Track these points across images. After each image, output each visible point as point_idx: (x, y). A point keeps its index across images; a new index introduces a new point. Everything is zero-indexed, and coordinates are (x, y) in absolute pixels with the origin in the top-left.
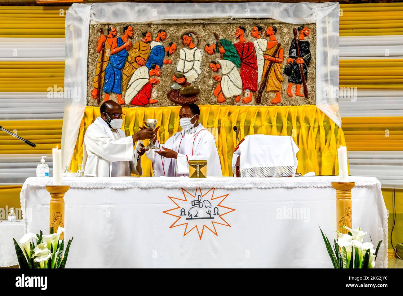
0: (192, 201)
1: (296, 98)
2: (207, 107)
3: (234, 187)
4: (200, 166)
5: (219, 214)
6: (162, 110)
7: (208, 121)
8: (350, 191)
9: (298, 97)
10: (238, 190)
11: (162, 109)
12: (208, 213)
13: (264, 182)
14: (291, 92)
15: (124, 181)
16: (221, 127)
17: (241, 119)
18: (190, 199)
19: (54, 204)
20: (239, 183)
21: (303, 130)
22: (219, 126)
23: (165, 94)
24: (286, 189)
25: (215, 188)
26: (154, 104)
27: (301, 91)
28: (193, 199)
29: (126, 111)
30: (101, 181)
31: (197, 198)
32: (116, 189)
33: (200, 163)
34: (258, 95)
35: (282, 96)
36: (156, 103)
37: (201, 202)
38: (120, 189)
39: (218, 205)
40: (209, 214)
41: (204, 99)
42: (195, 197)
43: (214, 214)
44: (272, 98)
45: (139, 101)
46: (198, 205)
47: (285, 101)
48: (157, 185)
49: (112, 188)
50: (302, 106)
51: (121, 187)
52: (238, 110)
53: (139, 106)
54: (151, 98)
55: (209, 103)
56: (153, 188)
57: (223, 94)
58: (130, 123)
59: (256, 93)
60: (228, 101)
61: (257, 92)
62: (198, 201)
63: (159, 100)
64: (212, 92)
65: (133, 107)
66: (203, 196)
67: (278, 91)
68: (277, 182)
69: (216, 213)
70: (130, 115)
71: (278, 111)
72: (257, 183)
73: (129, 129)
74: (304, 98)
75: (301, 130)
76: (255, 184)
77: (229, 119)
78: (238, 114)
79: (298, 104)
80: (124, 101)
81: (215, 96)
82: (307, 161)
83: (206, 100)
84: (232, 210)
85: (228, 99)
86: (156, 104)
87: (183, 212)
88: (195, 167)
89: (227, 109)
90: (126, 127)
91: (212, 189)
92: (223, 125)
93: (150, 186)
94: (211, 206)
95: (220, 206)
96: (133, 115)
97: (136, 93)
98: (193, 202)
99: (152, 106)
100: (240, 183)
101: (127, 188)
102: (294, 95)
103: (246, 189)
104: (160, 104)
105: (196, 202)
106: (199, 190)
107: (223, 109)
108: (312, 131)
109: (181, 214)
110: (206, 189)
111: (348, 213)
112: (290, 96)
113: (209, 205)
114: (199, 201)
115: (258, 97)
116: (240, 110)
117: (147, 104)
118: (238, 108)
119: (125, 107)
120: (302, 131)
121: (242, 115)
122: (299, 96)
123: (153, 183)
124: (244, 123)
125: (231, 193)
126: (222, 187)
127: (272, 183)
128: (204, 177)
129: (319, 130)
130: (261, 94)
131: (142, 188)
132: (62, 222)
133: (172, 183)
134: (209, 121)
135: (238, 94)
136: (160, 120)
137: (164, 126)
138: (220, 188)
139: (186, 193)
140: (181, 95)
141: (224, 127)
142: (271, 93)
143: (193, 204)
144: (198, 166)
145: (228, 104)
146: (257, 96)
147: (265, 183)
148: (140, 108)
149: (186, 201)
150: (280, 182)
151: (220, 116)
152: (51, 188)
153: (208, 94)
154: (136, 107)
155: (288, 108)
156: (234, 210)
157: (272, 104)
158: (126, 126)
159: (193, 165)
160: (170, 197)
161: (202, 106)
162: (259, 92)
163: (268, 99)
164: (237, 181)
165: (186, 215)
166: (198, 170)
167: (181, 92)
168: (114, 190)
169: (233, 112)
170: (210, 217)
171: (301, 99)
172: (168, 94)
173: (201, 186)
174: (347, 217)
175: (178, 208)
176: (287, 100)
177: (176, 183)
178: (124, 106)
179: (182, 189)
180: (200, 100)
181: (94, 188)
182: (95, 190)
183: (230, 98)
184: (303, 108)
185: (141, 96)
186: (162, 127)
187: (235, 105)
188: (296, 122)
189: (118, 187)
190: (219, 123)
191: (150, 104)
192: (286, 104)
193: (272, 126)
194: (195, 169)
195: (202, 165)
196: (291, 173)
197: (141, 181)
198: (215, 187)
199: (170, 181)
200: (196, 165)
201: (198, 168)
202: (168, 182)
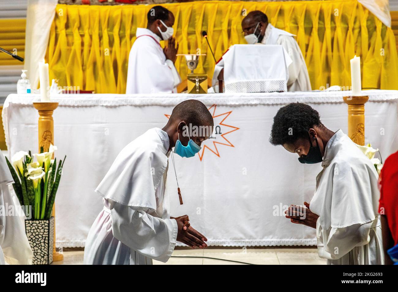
2: (214, 4)
3: (237, 103)
4: (199, 80)
5: (221, 133)
7: (215, 22)
8: (363, 105)
10: (242, 107)
13: (271, 97)
15: (116, 97)
16: (232, 30)
19: (43, 122)
20: (243, 99)
22: (229, 28)
25: (216, 105)
29: (109, 10)
30: (90, 98)
32: (107, 107)
33: (199, 77)
38: (111, 107)
39: (221, 124)
43: (216, 134)
48: (153, 102)
49: (103, 106)
51: (113, 105)
53: (126, 3)
56: (148, 105)
58: (115, 26)
65: (118, 5)
68: (285, 97)
69: (218, 132)
70: (114, 15)
71: (306, 8)
72: (264, 99)
73: (113, 34)
75: (337, 32)
76: (261, 100)
82: (343, 73)
84: (236, 129)
89: (240, 6)
90: (109, 31)
91: (213, 105)
92: (235, 27)
93: (144, 103)
96: (117, 16)
100: (245, 99)
101: (119, 106)
103: (252, 105)
107: (235, 6)
108: (351, 33)
111: (360, 129)
117: (136, 1)
119: (107, 5)
120: (337, 34)
123: (148, 100)
125: (235, 111)
126: (225, 103)
127: (280, 99)
128: (204, 92)
129: (360, 32)
132: (52, 141)
133: (169, 100)
138: (223, 105)
141: (235, 31)
147: (272, 99)
148: (127, 6)
150: (289, 97)
151: (231, 15)
152: (40, 105)
154: (121, 5)
155: (320, 4)
156: (238, 129)
159: (192, 79)
160: (167, 115)
161: (206, 3)
164: (241, 96)
168: (105, 108)
174: (359, 134)
178: (106, 3)
181: (82, 106)
182: (84, 108)
188: (330, 22)
189: (109, 105)
190: (229, 24)
191: (140, 1)
193: (298, 28)
194: (195, 84)
195: (202, 79)
196: (283, 88)
197: (134, 97)
198: (217, 104)
199: (167, 97)
200: (195, 79)
201: (197, 83)
202: (165, 98)
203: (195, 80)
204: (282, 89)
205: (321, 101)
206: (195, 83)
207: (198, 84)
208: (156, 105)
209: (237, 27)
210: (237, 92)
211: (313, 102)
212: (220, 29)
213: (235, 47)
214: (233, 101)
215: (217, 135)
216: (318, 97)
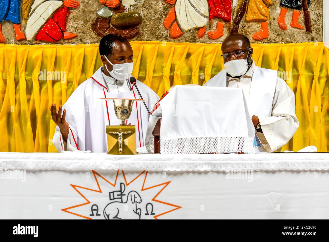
0: (110, 193)
1: (293, 31)
2: (154, 45)
3: (178, 170)
4: (124, 135)
5: (154, 214)
6: (83, 49)
7: (154, 67)
9: (296, 30)
10: (185, 175)
11: (83, 47)
12: (136, 213)
13: (229, 162)
14: (283, 21)
16: (175, 77)
17: (206, 64)
18: (107, 189)
20: (187, 164)
21: (303, 82)
22: (172, 74)
23: (89, 25)
24: (265, 174)
25: (147, 172)
26: (71, 39)
27: (300, 21)
28: (112, 189)
29: (27, 50)
31: (117, 188)
33: (123, 130)
34: (234, 26)
35: (271, 28)
36: (74, 38)
37: (125, 195)
39: (153, 200)
40: (138, 214)
41: (149, 32)
42: (114, 186)
43: (146, 214)
44: (255, 31)
45: (47, 34)
46: (120, 198)
47: (275, 36)
48: (53, 165)
50: (301, 43)
52: (202, 49)
53: (48, 42)
54: (66, 30)
55: (157, 38)
56: (46, 171)
57: (178, 25)
58: (34, 69)
59: (230, 24)
60: (186, 35)
61: (232, 22)
62: (119, 193)
63: (79, 33)
64: (162, 21)
65: (38, 44)
66: (129, 184)
67: (264, 21)
68: (249, 162)
69: (150, 213)
70: (34, 57)
71: (264, 52)
72: (217, 164)
73: (31, 79)
74: (305, 31)
75: (300, 81)
76: (214, 165)
77: (187, 64)
78: (201, 56)
79: (295, 40)
80: (25, 35)
81: (165, 28)
82: (308, 130)
83: (151, 34)
84: (176, 208)
85: (187, 32)
86: (74, 40)
87: (95, 210)
88: (116, 136)
89: (185, 48)
90: (28, 75)
91: (143, 172)
92: (179, 73)
93: (41, 167)
94: (141, 200)
95: (156, 201)
96: (37, 57)
97: (42, 22)
98: (112, 194)
99: (68, 43)
100: (190, 164)
102: (289, 27)
103: (200, 173)
104: (81, 40)
105: (116, 194)
106: (122, 175)
107: (179, 48)
108: (317, 82)
109: (91, 214)
110: (132, 172)
112: (284, 28)
113: (138, 199)
114: (122, 193)
115: (233, 30)
116: (204, 50)
117: (60, 40)
118: (201, 46)
119: (26, 44)
120: (300, 83)
121: (208, 58)
122: (297, 28)
123: (46, 162)
124: (211, 69)
125: (175, 181)
126: (160, 169)
127: (242, 164)
128: (130, 153)
130: (238, 25)
131: (28, 171)
133: (77, 163)
134: (156, 67)
135: (201, 25)
136: (79, 65)
137: (86, 75)
138: (157, 172)
139: (99, 179)
140: (113, 25)
141: (179, 77)
142: (254, 23)
143: (112, 198)
144: (120, 134)
145: (187, 41)
146: (232, 28)
147: (230, 164)
148: (50, 45)
149: (100, 191)
151: (174, 58)
153: (155, 24)
154: (43, 44)
155: (281, 47)
156: (179, 207)
157: (254, 41)
158: (27, 73)
159: (113, 133)
160: (73, 186)
161: (145, 43)
162: (234, 22)
163: (248, 33)
164: (184, 159)
165: (100, 215)
166: (120, 142)
167: (112, 21)
169: (194, 52)
170: (140, 218)
171: (300, 33)
172: (93, 25)
173: (124, 168)
175: (87, 203)
176: (278, 35)
177: (84, 163)
178: (24, 42)
179: (94, 173)
180: (143, 34)
183: (190, 30)
184: (303, 47)
185: (51, 27)
186: (84, 75)
187: (198, 42)
188: (291, 70)
190: (172, 69)
191: (65, 39)
192: (277, 40)
194: (117, 140)
195: (127, 133)
196: (243, 148)
197: (27, 158)
198: (148, 170)
199: (75, 159)
200: (118, 133)
201: (120, 139)
202: (72, 160)
203: (117, 135)
204: (242, 150)
205: (301, 168)
206: (117, 138)
207: (122, 139)
208: (59, 170)
209: (181, 73)
210: (179, 152)
211: (290, 170)
212: (160, 74)
213: (177, 89)
214: (172, 166)
215: (147, 216)
216: (297, 163)
